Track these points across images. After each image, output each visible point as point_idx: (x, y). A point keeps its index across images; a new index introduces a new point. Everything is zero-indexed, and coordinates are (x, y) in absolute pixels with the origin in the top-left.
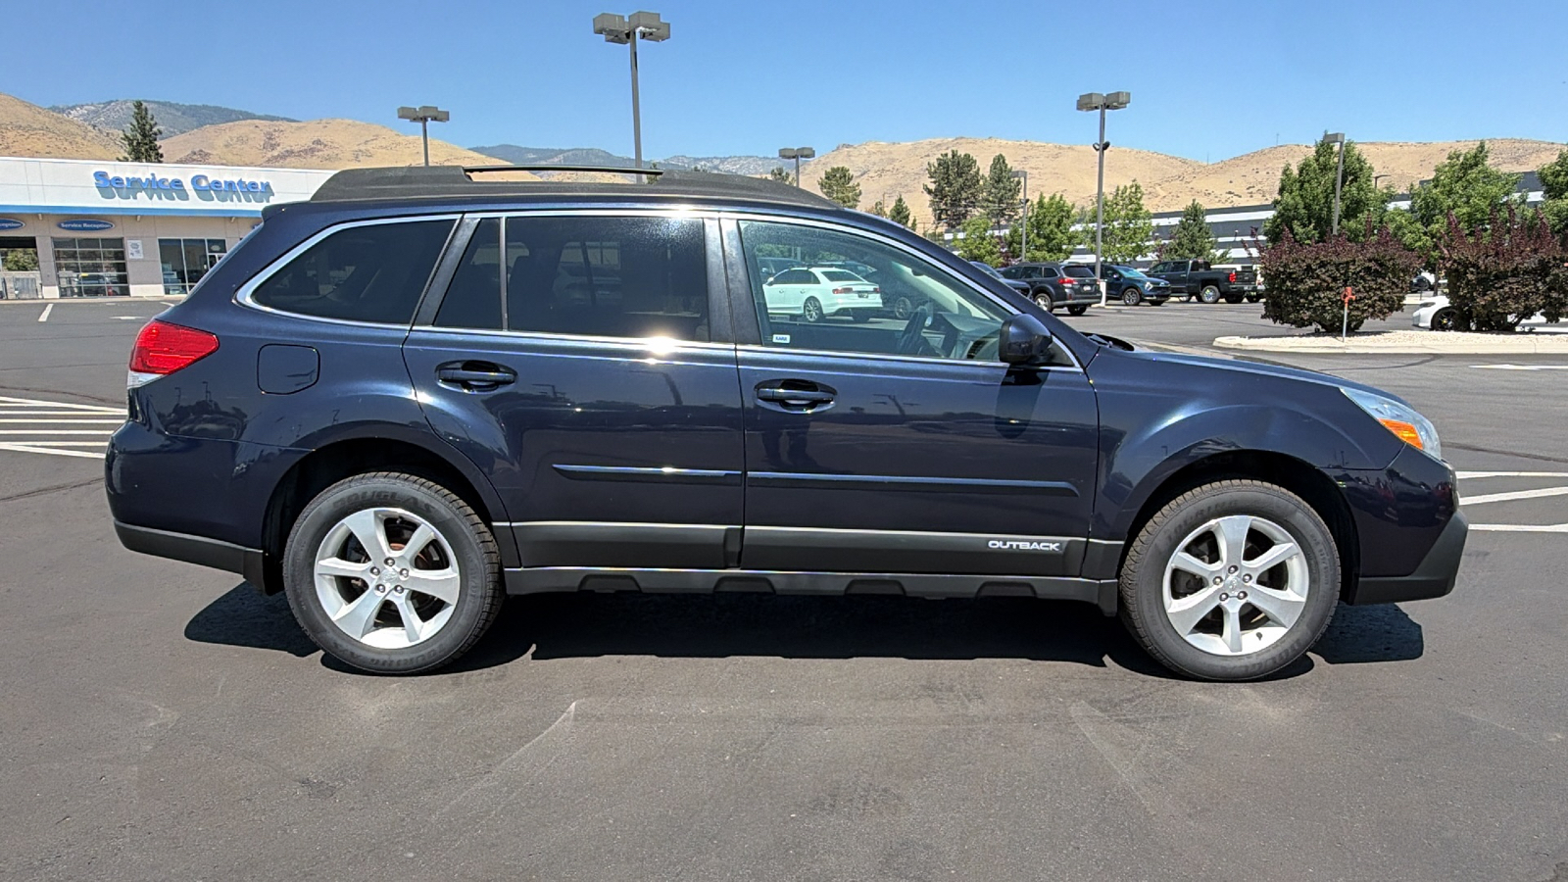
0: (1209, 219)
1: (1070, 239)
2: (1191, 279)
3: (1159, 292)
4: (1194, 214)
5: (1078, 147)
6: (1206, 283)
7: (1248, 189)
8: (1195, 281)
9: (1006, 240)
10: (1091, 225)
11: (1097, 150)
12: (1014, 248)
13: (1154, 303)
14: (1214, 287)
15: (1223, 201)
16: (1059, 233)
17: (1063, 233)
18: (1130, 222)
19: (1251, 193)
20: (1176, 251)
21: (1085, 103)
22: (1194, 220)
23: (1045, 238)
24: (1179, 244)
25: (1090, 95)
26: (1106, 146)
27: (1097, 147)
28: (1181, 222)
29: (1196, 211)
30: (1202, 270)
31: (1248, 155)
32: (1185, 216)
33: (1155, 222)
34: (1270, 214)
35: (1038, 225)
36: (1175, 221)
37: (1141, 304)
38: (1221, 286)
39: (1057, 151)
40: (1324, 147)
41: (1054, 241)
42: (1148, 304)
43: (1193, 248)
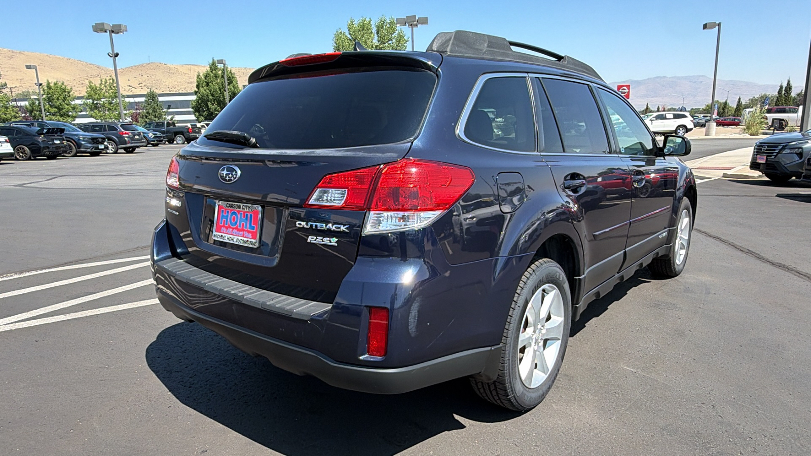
0: (161, 99)
1: (74, 108)
2: (168, 132)
3: (157, 139)
4: (152, 97)
5: (26, 53)
6: (177, 133)
7: (139, 84)
8: (170, 133)
9: (27, 108)
10: (88, 101)
11: (111, 57)
12: (35, 114)
13: (154, 145)
14: (182, 136)
15: (127, 90)
16: (65, 105)
17: (68, 105)
18: (113, 100)
19: (141, 86)
20: (146, 117)
21: (99, 28)
22: (153, 100)
23: (56, 108)
24: (148, 113)
25: (103, 24)
26: (117, 55)
27: (111, 55)
28: (146, 101)
29: (153, 95)
30: (172, 127)
31: (135, 66)
32: (147, 97)
33: (127, 100)
34: (194, 98)
35: (50, 100)
36: (143, 99)
37: (148, 146)
38: (185, 135)
39: (11, 54)
40: (213, 67)
41: (63, 110)
42: (151, 145)
43: (155, 115)
